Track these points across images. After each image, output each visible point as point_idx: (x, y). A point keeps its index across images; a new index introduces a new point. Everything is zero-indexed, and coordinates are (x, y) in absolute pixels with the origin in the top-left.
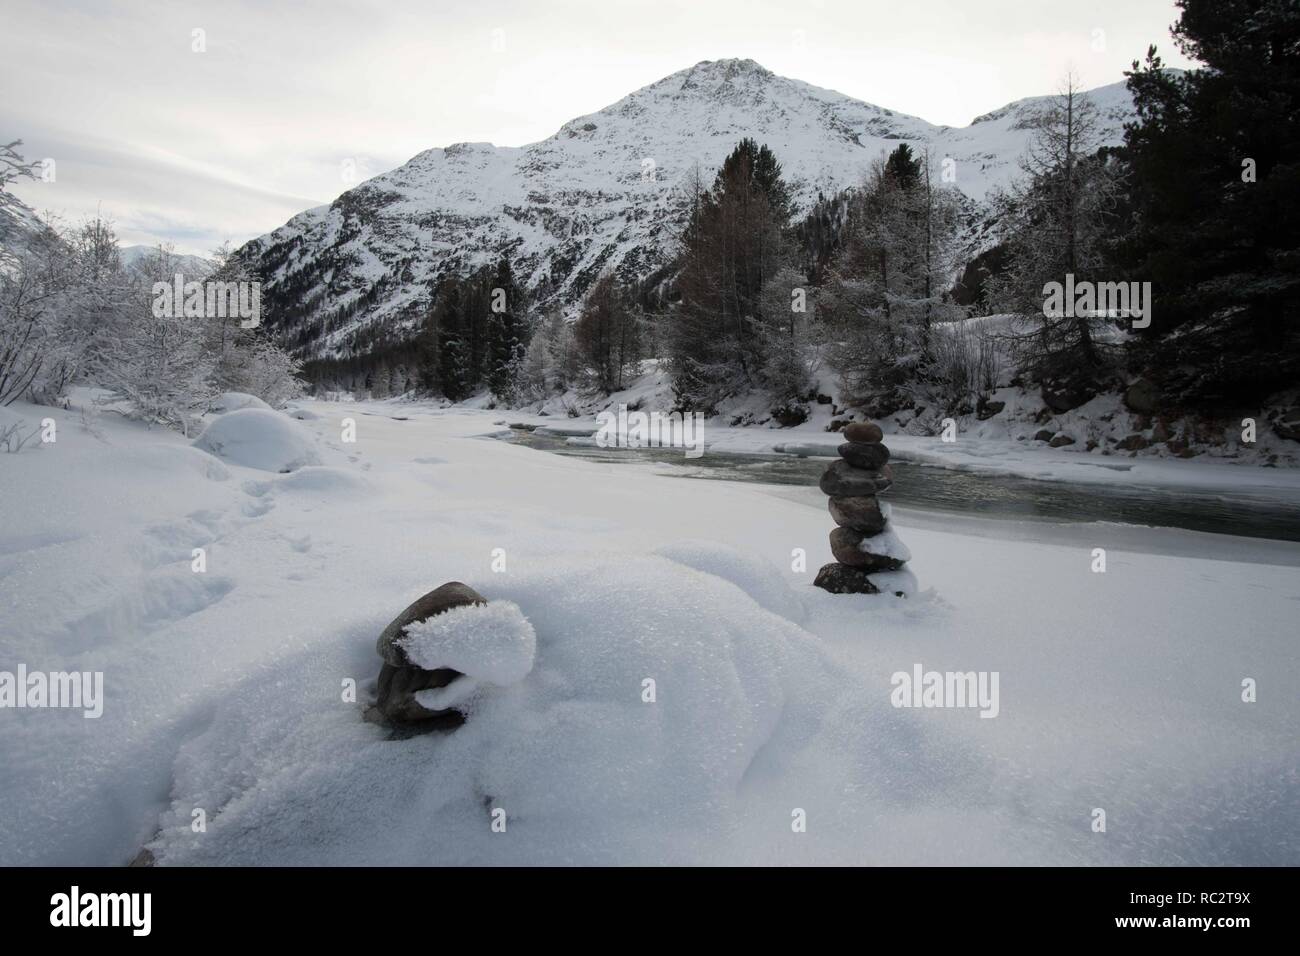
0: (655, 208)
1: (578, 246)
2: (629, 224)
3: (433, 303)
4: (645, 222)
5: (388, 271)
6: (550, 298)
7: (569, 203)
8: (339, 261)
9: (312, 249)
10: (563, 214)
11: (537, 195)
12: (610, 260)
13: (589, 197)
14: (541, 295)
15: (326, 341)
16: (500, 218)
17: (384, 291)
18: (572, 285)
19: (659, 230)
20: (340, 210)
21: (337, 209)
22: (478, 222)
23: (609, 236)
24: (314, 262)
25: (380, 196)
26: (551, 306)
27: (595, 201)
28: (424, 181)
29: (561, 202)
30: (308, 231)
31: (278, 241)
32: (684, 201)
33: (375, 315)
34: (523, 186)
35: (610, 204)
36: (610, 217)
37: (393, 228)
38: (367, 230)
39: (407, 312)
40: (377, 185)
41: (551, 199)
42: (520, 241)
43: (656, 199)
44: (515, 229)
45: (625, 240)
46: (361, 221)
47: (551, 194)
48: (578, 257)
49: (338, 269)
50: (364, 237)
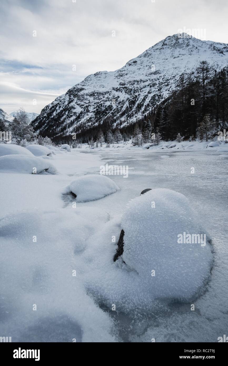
0: (159, 82)
1: (136, 96)
2: (151, 88)
3: (96, 117)
4: (156, 87)
5: (82, 110)
6: (130, 112)
7: (132, 84)
8: (69, 108)
9: (62, 106)
10: (130, 88)
11: (122, 83)
12: (147, 99)
13: (138, 82)
14: (127, 112)
15: (68, 130)
16: (112, 91)
17: (82, 115)
18: (136, 108)
19: (161, 89)
20: (68, 95)
21: (67, 95)
22: (106, 93)
23: (145, 92)
24: (63, 109)
25: (78, 89)
26: (131, 115)
27: (139, 83)
28: (90, 84)
29: (129, 84)
30: (60, 101)
31: (53, 105)
32: (168, 79)
33: (80, 122)
34: (117, 82)
35: (144, 83)
36: (145, 87)
37: (82, 98)
38: (76, 99)
39: (89, 121)
40: (77, 86)
41: (126, 84)
42: (119, 97)
43: (158, 80)
44: (117, 94)
45: (150, 93)
46: (74, 97)
47: (126, 82)
48: (137, 99)
49: (69, 111)
50: (75, 101)
